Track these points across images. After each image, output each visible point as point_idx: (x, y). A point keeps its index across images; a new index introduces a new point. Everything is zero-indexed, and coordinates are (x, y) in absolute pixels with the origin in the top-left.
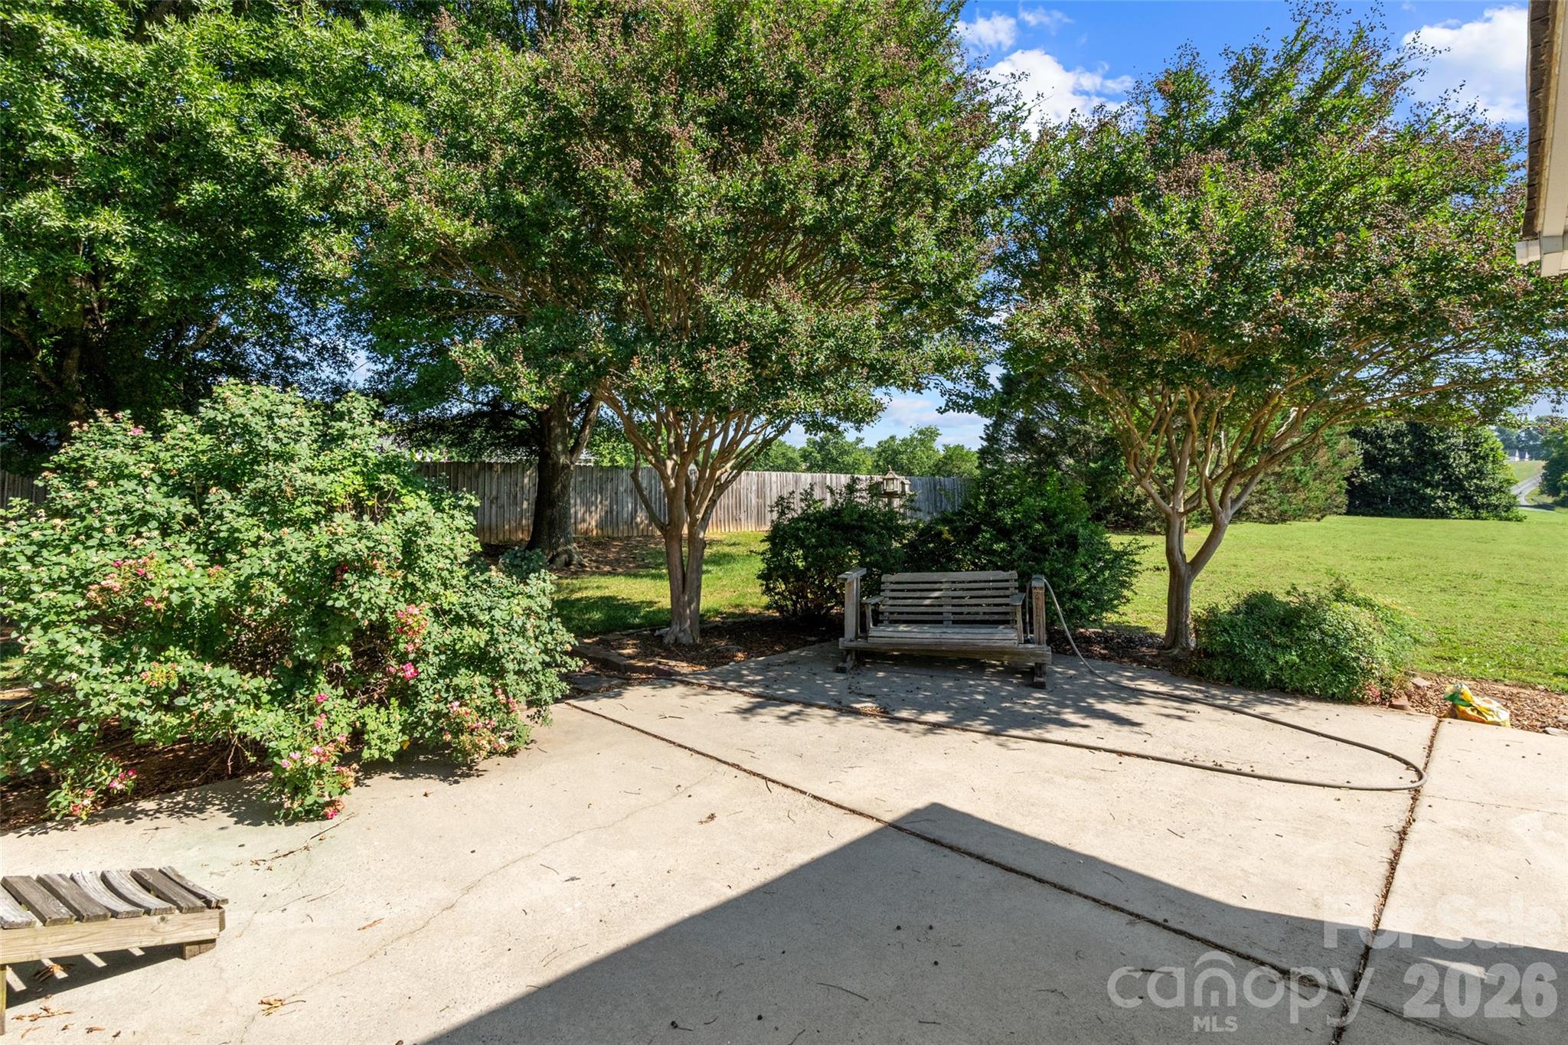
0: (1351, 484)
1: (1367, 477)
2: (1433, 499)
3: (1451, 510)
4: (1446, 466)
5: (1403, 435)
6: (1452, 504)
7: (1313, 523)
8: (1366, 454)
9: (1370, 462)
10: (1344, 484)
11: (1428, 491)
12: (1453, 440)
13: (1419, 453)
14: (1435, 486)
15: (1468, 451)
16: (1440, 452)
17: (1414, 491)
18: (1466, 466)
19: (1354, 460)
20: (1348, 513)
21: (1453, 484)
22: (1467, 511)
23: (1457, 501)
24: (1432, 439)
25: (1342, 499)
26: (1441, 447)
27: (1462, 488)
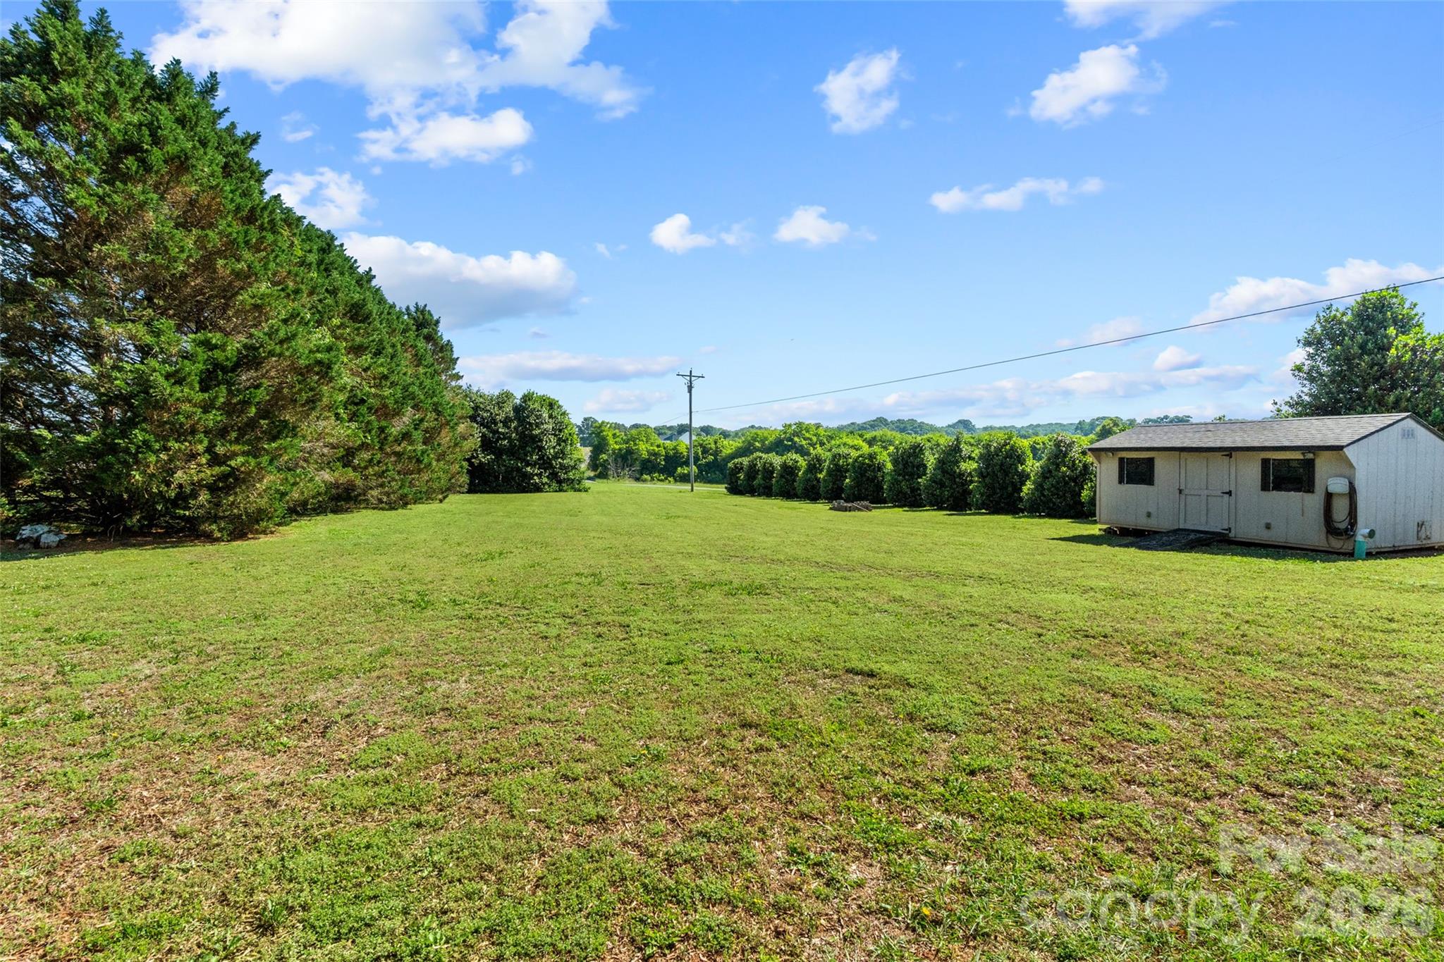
0: (471, 464)
1: (484, 458)
2: (532, 475)
3: (544, 484)
4: (541, 448)
5: (511, 421)
6: (545, 480)
7: (435, 506)
8: (484, 436)
9: (487, 445)
10: (465, 464)
11: (529, 469)
12: (545, 426)
13: (522, 436)
14: (533, 466)
15: (555, 435)
16: (536, 436)
17: (518, 470)
18: (554, 448)
19: (474, 442)
20: (470, 491)
21: (545, 463)
22: (554, 485)
23: (548, 477)
24: (530, 424)
25: (464, 479)
26: (537, 432)
27: (552, 467)
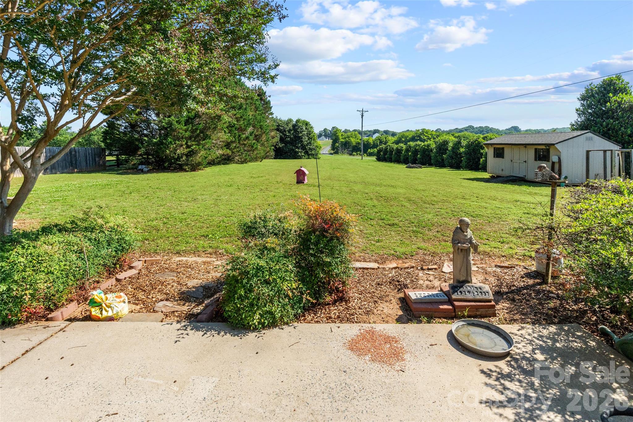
0: (275, 147)
1: (281, 145)
2: (298, 152)
3: (302, 156)
4: (302, 141)
5: (291, 130)
6: (303, 154)
7: (259, 163)
8: (281, 137)
9: (282, 140)
10: (273, 148)
11: (297, 150)
12: (304, 133)
13: (295, 137)
14: (298, 148)
15: (307, 136)
16: (300, 137)
17: (293, 150)
18: (307, 141)
19: (277, 139)
20: (274, 158)
21: (303, 147)
22: (307, 156)
23: (304, 153)
24: (298, 132)
25: (273, 153)
26: (300, 135)
27: (306, 149)
